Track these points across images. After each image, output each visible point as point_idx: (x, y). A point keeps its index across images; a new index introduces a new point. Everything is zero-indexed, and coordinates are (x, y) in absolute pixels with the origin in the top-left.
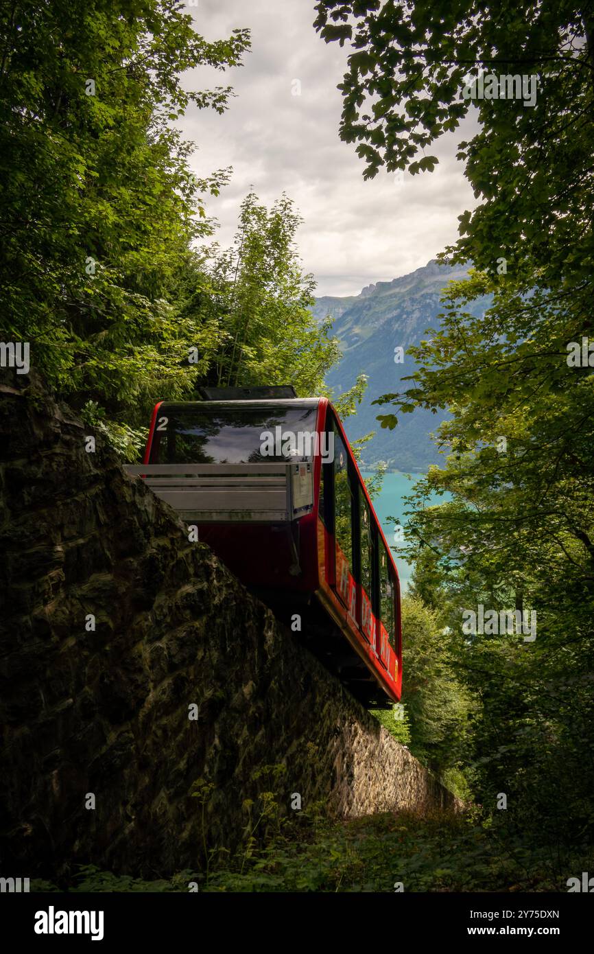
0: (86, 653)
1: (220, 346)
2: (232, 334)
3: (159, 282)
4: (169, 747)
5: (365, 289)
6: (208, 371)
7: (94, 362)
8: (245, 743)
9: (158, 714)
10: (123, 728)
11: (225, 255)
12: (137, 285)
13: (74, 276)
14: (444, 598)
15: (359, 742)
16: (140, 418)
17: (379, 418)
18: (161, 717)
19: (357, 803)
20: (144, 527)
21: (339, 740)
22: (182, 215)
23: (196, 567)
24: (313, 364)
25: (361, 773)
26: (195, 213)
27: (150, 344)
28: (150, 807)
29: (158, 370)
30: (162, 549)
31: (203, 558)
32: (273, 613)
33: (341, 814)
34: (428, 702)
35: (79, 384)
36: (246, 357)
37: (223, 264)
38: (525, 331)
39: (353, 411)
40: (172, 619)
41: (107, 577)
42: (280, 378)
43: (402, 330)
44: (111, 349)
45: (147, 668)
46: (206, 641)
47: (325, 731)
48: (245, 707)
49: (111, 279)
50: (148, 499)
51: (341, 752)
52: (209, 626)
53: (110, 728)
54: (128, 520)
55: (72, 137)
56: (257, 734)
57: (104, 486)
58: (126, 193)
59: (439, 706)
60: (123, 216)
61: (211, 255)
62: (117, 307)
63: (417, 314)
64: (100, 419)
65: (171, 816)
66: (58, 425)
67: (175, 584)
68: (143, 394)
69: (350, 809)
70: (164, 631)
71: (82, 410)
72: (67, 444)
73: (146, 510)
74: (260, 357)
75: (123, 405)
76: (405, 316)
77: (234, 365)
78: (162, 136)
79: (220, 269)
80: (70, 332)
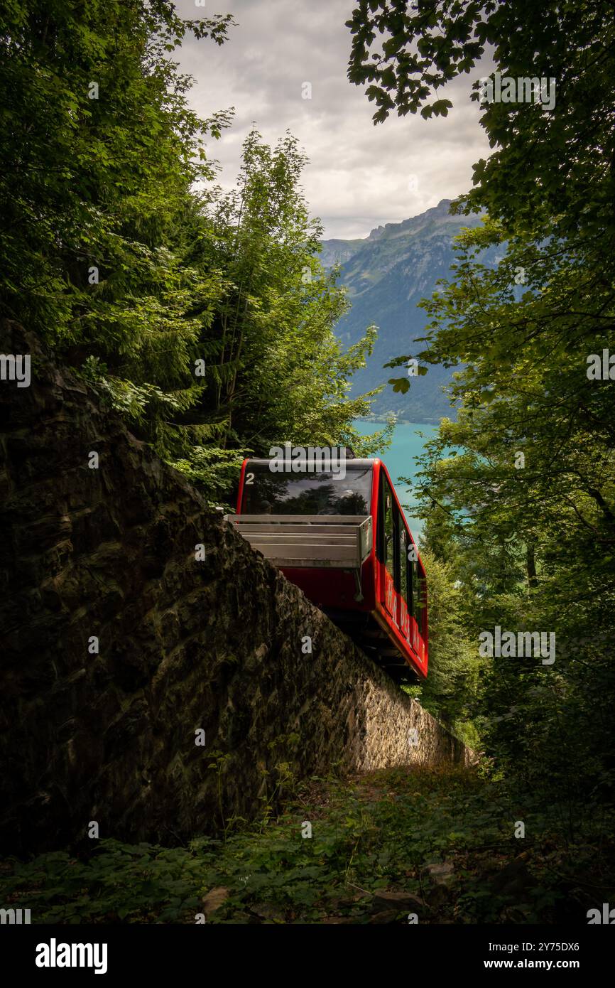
0: (97, 623)
1: (224, 296)
2: (237, 284)
3: (159, 229)
4: (183, 712)
5: (374, 231)
6: (212, 323)
7: (93, 315)
8: (259, 705)
9: (172, 680)
10: (137, 696)
11: (228, 198)
12: (136, 232)
13: (69, 224)
14: (455, 552)
15: (371, 698)
16: (143, 372)
17: (392, 381)
18: (174, 683)
19: (370, 757)
20: (152, 494)
21: (351, 697)
22: (182, 158)
23: (206, 531)
24: (321, 314)
25: (373, 728)
26: (195, 156)
27: (151, 294)
28: (165, 770)
29: (161, 323)
30: (172, 515)
31: (212, 523)
32: (285, 575)
33: (354, 768)
34: (439, 654)
35: (78, 337)
36: (251, 308)
37: (226, 208)
38: (540, 281)
39: (363, 364)
40: (183, 586)
41: (116, 546)
42: (287, 329)
43: (412, 275)
44: (111, 301)
45: (159, 635)
46: (218, 606)
47: (338, 689)
48: (258, 669)
49: (109, 226)
50: (155, 465)
51: (353, 708)
52: (219, 591)
53: (123, 696)
54: (135, 487)
55: (61, 70)
56: (270, 695)
57: (110, 454)
58: (123, 133)
59: (450, 659)
60: (119, 158)
61: (213, 200)
62: (117, 256)
63: (427, 258)
64: (103, 375)
65: (187, 779)
66: (60, 392)
67: (185, 549)
68: (145, 347)
69: (363, 763)
70: (175, 597)
71: (83, 366)
72: (71, 412)
73: (153, 477)
74: (266, 307)
75: (125, 359)
76: (415, 260)
77: (239, 317)
78: (158, 68)
79: (223, 213)
80: (67, 282)
